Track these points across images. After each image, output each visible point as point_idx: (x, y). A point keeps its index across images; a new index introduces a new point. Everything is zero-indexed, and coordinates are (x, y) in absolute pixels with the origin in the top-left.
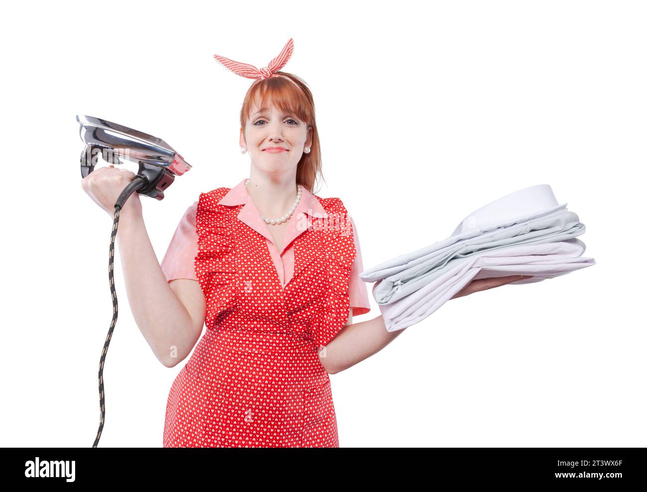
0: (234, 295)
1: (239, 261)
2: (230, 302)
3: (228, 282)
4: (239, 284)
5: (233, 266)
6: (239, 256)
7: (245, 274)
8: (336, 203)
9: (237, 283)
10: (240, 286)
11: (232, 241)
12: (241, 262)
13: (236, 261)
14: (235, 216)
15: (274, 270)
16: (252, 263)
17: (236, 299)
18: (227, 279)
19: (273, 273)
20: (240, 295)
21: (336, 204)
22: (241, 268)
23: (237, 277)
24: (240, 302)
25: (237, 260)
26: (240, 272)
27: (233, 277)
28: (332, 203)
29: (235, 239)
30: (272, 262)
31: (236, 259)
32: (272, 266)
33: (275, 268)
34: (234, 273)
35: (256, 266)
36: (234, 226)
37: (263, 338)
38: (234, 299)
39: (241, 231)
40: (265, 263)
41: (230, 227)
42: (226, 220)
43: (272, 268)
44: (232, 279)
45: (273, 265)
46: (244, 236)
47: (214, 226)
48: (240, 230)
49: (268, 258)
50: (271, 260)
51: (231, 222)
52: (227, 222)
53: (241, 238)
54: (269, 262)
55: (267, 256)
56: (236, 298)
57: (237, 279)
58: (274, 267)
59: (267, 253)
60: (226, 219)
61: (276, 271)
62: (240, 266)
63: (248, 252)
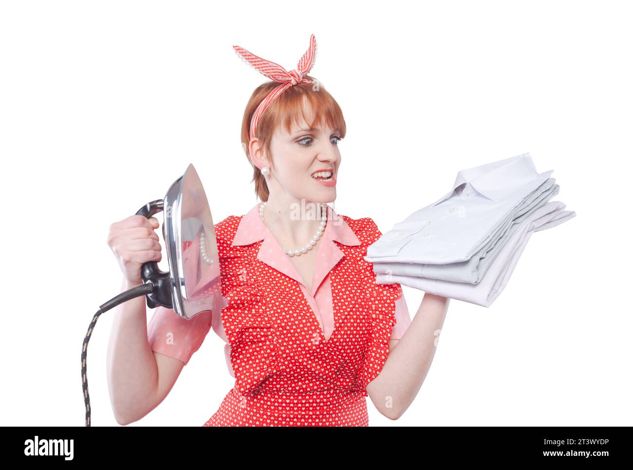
0: (273, 354)
1: (272, 312)
2: (270, 362)
3: (263, 339)
4: (277, 340)
5: (266, 319)
6: (270, 306)
7: (282, 327)
8: (368, 224)
9: (275, 340)
10: (278, 343)
11: (259, 289)
12: (274, 313)
13: (268, 313)
14: (255, 255)
15: (313, 317)
16: (287, 312)
17: (277, 359)
18: (262, 336)
19: (313, 322)
20: (280, 353)
21: (368, 226)
22: (276, 320)
23: (274, 333)
24: (282, 360)
25: (269, 311)
26: (276, 326)
27: (269, 333)
28: (363, 226)
29: (261, 285)
30: (309, 308)
31: (268, 309)
32: (310, 313)
33: (314, 314)
34: (269, 328)
35: (291, 316)
36: (256, 268)
37: (310, 399)
38: (274, 358)
39: (267, 273)
40: (301, 311)
41: (252, 271)
42: (246, 264)
43: (311, 316)
44: (268, 336)
45: (310, 310)
46: (271, 280)
47: (233, 275)
48: (265, 272)
49: (303, 302)
50: (308, 304)
51: (252, 264)
52: (248, 266)
53: (268, 283)
54: (306, 308)
55: (301, 300)
56: (276, 357)
57: (273, 335)
58: (312, 314)
59: (300, 295)
60: (246, 262)
61: (315, 318)
62: (274, 319)
63: (280, 300)
